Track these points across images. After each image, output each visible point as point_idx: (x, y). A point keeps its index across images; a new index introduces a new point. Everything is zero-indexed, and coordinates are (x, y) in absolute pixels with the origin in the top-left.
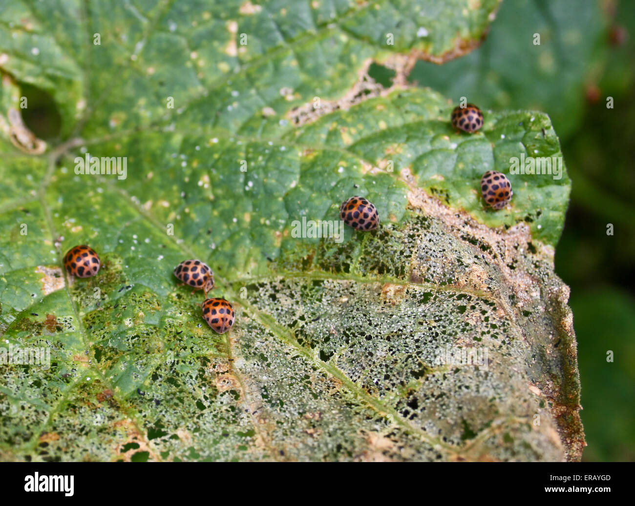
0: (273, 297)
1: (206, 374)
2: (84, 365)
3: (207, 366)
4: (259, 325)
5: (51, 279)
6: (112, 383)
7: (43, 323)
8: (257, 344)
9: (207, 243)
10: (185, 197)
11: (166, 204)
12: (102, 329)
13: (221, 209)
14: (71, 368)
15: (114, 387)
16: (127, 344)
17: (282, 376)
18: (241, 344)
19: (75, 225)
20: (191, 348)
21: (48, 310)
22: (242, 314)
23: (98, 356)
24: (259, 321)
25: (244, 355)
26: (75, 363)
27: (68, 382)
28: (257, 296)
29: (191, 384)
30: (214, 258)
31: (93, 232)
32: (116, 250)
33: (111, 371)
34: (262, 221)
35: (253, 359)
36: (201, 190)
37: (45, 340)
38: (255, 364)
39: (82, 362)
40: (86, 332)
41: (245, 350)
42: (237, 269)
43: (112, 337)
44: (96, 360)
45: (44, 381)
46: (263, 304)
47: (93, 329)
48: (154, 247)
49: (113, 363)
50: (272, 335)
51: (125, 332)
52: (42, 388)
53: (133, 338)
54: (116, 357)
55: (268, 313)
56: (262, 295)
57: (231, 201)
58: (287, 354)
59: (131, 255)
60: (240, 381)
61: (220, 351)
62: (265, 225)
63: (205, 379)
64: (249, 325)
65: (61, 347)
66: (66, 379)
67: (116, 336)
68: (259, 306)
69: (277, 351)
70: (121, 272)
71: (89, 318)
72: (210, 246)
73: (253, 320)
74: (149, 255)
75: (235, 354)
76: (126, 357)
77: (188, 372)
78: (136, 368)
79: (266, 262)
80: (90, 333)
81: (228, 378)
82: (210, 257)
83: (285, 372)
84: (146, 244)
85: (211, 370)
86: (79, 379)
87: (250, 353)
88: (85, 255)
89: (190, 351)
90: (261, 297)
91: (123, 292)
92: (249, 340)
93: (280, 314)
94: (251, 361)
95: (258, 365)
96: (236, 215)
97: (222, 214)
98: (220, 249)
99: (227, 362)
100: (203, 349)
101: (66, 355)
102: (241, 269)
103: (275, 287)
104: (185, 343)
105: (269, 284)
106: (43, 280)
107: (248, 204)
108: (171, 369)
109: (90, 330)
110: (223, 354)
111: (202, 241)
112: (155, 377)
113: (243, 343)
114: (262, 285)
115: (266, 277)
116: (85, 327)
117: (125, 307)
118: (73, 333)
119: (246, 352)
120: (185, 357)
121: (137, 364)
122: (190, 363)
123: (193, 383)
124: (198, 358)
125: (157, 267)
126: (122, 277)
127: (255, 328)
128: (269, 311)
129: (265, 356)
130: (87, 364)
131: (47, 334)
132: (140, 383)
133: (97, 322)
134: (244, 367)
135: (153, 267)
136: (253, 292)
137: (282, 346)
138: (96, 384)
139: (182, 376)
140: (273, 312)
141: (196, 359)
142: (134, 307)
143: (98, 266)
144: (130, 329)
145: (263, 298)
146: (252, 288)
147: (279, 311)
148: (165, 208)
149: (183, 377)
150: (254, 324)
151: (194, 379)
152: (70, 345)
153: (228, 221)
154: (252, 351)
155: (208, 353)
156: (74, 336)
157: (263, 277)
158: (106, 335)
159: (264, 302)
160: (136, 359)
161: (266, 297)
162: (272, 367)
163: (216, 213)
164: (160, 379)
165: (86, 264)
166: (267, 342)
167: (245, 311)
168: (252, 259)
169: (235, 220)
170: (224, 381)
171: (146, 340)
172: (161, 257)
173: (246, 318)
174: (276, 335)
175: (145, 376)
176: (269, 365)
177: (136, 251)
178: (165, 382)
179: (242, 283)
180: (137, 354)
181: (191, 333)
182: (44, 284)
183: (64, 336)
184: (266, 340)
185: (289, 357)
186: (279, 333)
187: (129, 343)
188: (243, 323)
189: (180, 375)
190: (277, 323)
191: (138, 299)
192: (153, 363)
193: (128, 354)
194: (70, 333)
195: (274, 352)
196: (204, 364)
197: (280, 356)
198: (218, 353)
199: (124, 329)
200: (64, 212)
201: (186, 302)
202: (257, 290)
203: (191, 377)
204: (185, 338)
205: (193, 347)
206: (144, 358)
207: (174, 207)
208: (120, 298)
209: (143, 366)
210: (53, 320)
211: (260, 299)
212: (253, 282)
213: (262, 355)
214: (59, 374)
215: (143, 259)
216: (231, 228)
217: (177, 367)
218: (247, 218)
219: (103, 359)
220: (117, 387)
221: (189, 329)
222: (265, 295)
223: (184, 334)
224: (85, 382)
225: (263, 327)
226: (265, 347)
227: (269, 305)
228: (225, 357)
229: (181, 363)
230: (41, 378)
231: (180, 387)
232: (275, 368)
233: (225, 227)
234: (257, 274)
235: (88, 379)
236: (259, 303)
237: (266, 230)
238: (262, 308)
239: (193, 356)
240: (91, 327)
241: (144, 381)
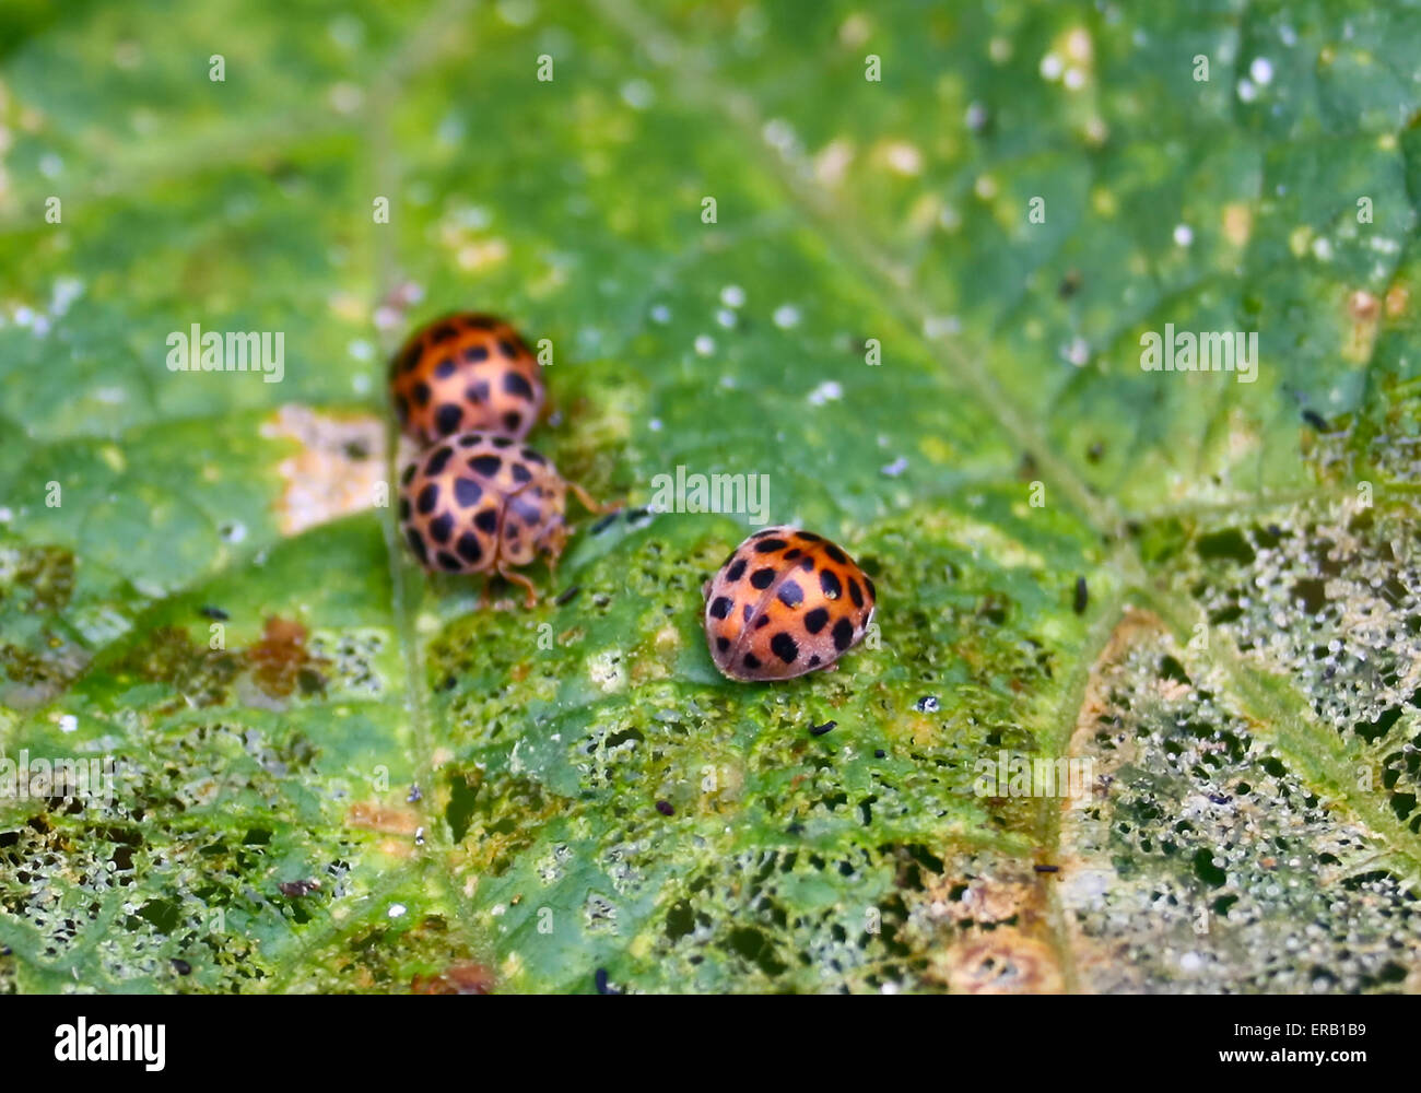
0: (1311, 595)
1: (912, 926)
2: (389, 847)
3: (920, 888)
4: (1227, 718)
5: (326, 465)
6: (499, 934)
7: (244, 654)
8: (1194, 804)
9: (1055, 339)
10: (987, 130)
11: (903, 159)
12: (495, 695)
13: (1128, 182)
14: (326, 859)
15: (502, 955)
16: (588, 764)
17: (1272, 959)
18: (1114, 800)
19: (477, 237)
20: (866, 804)
21: (280, 596)
22: (1156, 663)
23: (458, 814)
24: (1233, 704)
25: (1118, 851)
26: (355, 836)
27: (302, 917)
28: (1239, 586)
29: (836, 965)
30: (1074, 406)
31: (543, 269)
32: (628, 354)
33: (501, 881)
34: (1298, 242)
35: (1157, 872)
36: (1049, 95)
37: (238, 727)
38: (1156, 896)
39: (384, 835)
40: (430, 705)
41: (1126, 829)
42: (1169, 458)
43: (530, 733)
44: (448, 831)
45: (193, 906)
46: (1261, 625)
47: (458, 691)
48: (809, 346)
49: (516, 848)
50: (1275, 768)
51: (583, 714)
52: (180, 934)
53: (614, 741)
54: (528, 824)
55: (1277, 669)
56: (1261, 582)
57: (1175, 150)
58: (1327, 859)
59: (687, 372)
60: (1061, 968)
61: (1001, 823)
62: (1310, 260)
63: (903, 949)
64: (1177, 716)
65: (306, 760)
66: (296, 907)
67: (546, 729)
68: (1245, 633)
69: (1281, 843)
70: (620, 447)
71: (455, 644)
72: (1063, 352)
73: (1204, 695)
74: (773, 378)
75: (1074, 842)
76: (571, 824)
77: (828, 913)
78: (605, 876)
79: (1298, 431)
80: (442, 709)
81: (1006, 952)
82: (1060, 401)
83: (1292, 944)
84: (775, 333)
85: (939, 909)
86: (355, 908)
87: (1147, 846)
88: (479, 354)
89: (857, 814)
90: (1259, 591)
91: (609, 537)
92: (1161, 785)
93: (1331, 673)
94: (1144, 881)
95: (1173, 900)
96: (1188, 213)
97: (1133, 206)
98: (1104, 366)
99: (1024, 879)
100: (919, 810)
101: (316, 800)
102: (1185, 460)
103: (1327, 545)
104: (841, 776)
105: (1299, 533)
106: (286, 469)
107: (1244, 164)
108: (755, 891)
109: (445, 696)
110: (1016, 839)
111: (1034, 330)
112: (680, 922)
113: (1128, 796)
114: (1271, 537)
115: (1288, 500)
116: (431, 680)
117: (603, 604)
118: (372, 704)
119: (1128, 838)
120: (827, 842)
121: (613, 859)
122: (847, 869)
123: (844, 959)
124: (885, 849)
125: (795, 434)
126: (620, 466)
127: (1204, 730)
128: (1285, 657)
129: (1217, 862)
130: (405, 844)
131: (253, 701)
132: (611, 943)
133: (483, 660)
134: (1100, 904)
135: (772, 431)
136: (1223, 569)
137: (1309, 820)
138: (428, 935)
139: (798, 924)
140: (1300, 663)
141: (875, 855)
142: (645, 604)
143: (527, 410)
144: (612, 701)
145: (1265, 598)
146: (1226, 547)
147: (1329, 661)
148: (895, 178)
149: (804, 931)
150: (1204, 713)
151: (851, 943)
152: (344, 754)
153: (1154, 240)
154: (1163, 833)
155: (941, 829)
156: (372, 717)
157: (1278, 500)
158: (504, 719)
159: (1267, 617)
160: (611, 836)
161: (1282, 594)
162: (1236, 916)
163: (1105, 203)
164: (701, 932)
165: (477, 395)
166: (1244, 801)
167: (1178, 654)
168: (1237, 414)
169: (1182, 236)
170: (989, 963)
171: (667, 751)
172: (829, 391)
173: (1172, 682)
174: (1296, 769)
175: (638, 913)
176: (1222, 906)
177: (714, 363)
178: (720, 945)
179: (1186, 526)
180: (620, 812)
181: (879, 737)
182: (285, 486)
183: (325, 713)
184: (1243, 789)
185: (1330, 875)
186: (1311, 759)
187: (593, 762)
188: (1152, 707)
189: (791, 921)
190: (1309, 715)
191: (667, 569)
192: (680, 860)
193: (580, 813)
194: (355, 706)
195: (1262, 847)
196: (912, 880)
197: (1290, 870)
198: (990, 834)
199: (584, 700)
200: (453, 183)
201: (898, 595)
202: (1246, 557)
203: (840, 934)
204: (847, 754)
205: (873, 799)
206: (645, 833)
207: (938, 173)
208: (597, 559)
209: (637, 869)
210: (289, 645)
211: (1252, 601)
212: (1232, 521)
213: (1203, 859)
214: (267, 878)
215: (737, 396)
216: (1165, 272)
217: (782, 886)
218: (1236, 227)
219: (477, 826)
220: (513, 957)
221: (878, 714)
222: (1277, 582)
223: (846, 736)
224: (381, 925)
225: (1239, 732)
226: (1229, 823)
227: (1287, 630)
228: (1021, 852)
229: (805, 868)
230: (184, 892)
231: (786, 976)
232: (1252, 921)
233: (1137, 265)
234: (1252, 487)
235: (397, 911)
236: (1245, 620)
237: (1310, 285)
238: (1258, 642)
239: (865, 837)
240: (451, 683)
241: (632, 940)
